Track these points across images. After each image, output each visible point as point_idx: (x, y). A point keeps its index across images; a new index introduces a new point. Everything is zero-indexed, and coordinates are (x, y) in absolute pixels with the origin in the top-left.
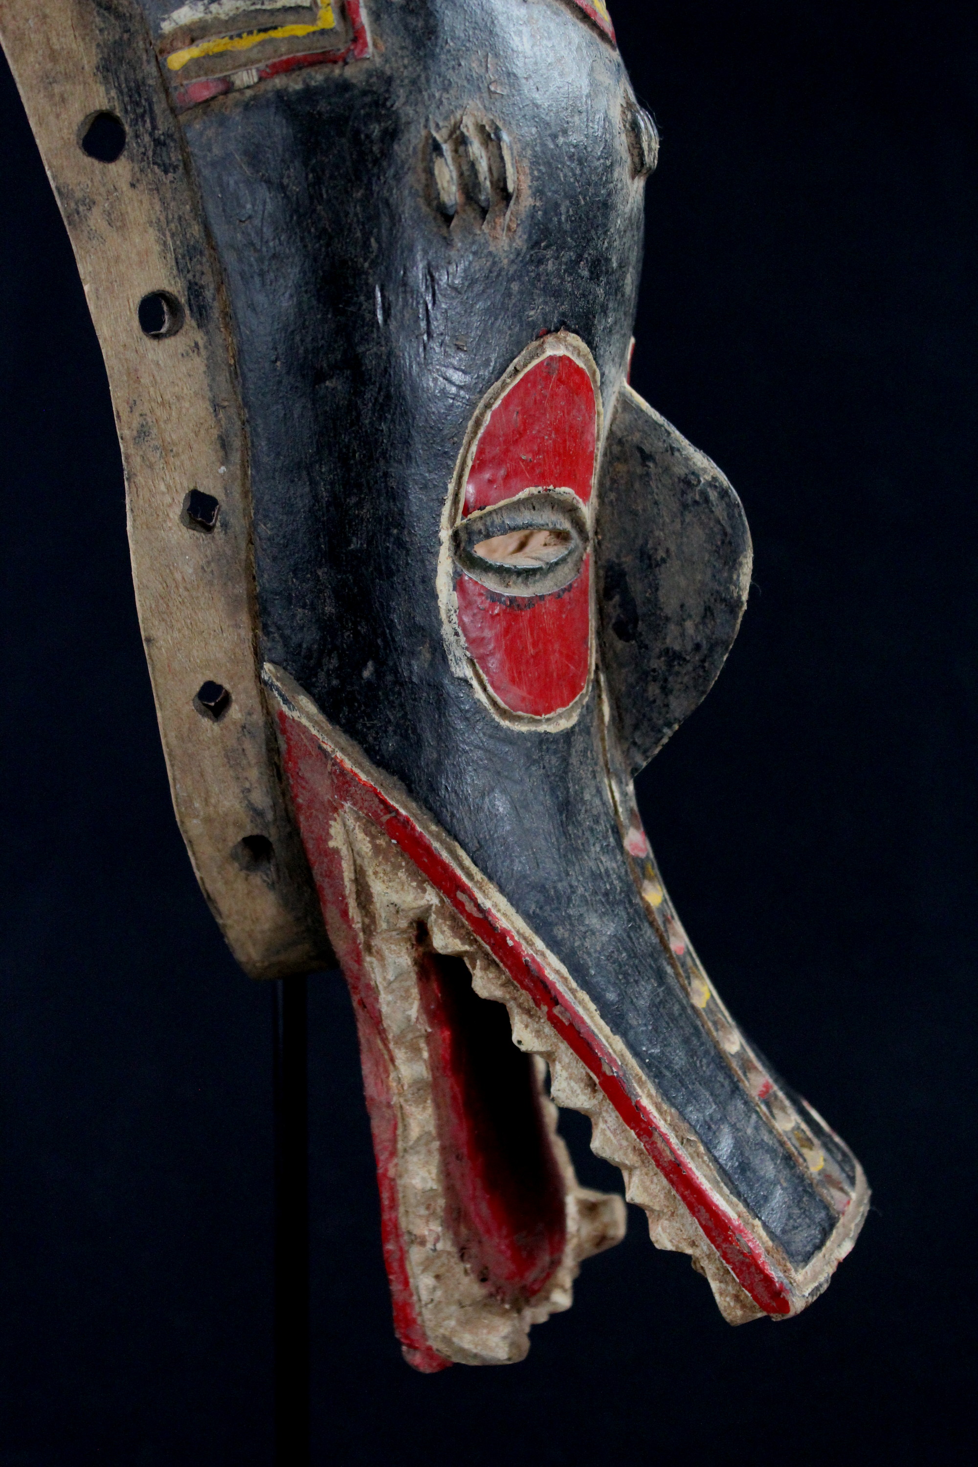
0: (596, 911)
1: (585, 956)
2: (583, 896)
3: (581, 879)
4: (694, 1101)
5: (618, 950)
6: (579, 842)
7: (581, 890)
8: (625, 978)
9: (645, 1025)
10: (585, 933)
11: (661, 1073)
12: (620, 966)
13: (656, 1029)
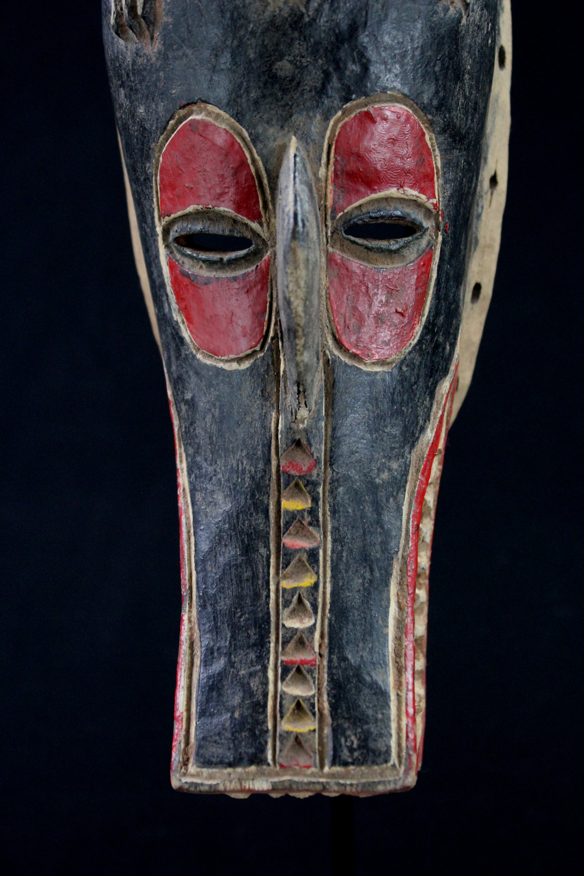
0: (224, 492)
1: (204, 517)
2: (220, 480)
3: (223, 468)
4: (215, 633)
5: (224, 521)
6: (231, 445)
7: (220, 476)
8: (219, 540)
9: (216, 573)
10: (210, 502)
11: (205, 605)
12: (220, 532)
13: (220, 579)
